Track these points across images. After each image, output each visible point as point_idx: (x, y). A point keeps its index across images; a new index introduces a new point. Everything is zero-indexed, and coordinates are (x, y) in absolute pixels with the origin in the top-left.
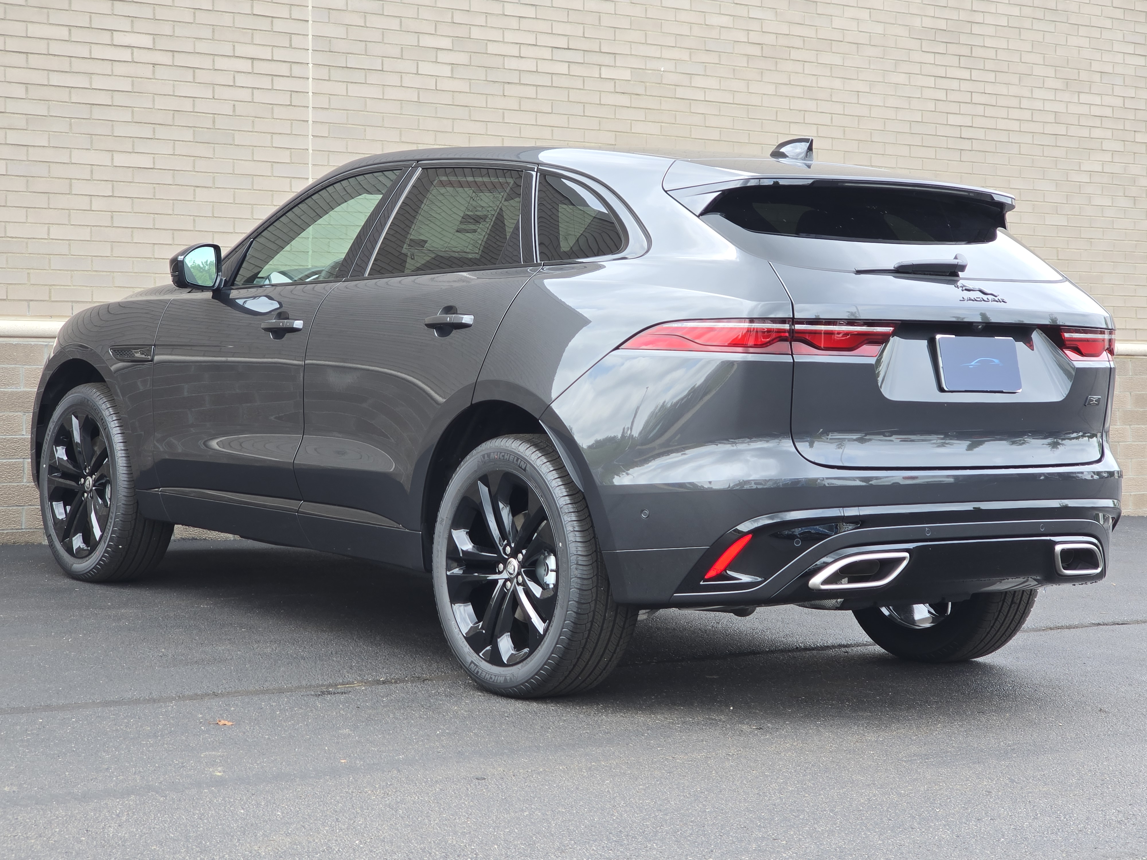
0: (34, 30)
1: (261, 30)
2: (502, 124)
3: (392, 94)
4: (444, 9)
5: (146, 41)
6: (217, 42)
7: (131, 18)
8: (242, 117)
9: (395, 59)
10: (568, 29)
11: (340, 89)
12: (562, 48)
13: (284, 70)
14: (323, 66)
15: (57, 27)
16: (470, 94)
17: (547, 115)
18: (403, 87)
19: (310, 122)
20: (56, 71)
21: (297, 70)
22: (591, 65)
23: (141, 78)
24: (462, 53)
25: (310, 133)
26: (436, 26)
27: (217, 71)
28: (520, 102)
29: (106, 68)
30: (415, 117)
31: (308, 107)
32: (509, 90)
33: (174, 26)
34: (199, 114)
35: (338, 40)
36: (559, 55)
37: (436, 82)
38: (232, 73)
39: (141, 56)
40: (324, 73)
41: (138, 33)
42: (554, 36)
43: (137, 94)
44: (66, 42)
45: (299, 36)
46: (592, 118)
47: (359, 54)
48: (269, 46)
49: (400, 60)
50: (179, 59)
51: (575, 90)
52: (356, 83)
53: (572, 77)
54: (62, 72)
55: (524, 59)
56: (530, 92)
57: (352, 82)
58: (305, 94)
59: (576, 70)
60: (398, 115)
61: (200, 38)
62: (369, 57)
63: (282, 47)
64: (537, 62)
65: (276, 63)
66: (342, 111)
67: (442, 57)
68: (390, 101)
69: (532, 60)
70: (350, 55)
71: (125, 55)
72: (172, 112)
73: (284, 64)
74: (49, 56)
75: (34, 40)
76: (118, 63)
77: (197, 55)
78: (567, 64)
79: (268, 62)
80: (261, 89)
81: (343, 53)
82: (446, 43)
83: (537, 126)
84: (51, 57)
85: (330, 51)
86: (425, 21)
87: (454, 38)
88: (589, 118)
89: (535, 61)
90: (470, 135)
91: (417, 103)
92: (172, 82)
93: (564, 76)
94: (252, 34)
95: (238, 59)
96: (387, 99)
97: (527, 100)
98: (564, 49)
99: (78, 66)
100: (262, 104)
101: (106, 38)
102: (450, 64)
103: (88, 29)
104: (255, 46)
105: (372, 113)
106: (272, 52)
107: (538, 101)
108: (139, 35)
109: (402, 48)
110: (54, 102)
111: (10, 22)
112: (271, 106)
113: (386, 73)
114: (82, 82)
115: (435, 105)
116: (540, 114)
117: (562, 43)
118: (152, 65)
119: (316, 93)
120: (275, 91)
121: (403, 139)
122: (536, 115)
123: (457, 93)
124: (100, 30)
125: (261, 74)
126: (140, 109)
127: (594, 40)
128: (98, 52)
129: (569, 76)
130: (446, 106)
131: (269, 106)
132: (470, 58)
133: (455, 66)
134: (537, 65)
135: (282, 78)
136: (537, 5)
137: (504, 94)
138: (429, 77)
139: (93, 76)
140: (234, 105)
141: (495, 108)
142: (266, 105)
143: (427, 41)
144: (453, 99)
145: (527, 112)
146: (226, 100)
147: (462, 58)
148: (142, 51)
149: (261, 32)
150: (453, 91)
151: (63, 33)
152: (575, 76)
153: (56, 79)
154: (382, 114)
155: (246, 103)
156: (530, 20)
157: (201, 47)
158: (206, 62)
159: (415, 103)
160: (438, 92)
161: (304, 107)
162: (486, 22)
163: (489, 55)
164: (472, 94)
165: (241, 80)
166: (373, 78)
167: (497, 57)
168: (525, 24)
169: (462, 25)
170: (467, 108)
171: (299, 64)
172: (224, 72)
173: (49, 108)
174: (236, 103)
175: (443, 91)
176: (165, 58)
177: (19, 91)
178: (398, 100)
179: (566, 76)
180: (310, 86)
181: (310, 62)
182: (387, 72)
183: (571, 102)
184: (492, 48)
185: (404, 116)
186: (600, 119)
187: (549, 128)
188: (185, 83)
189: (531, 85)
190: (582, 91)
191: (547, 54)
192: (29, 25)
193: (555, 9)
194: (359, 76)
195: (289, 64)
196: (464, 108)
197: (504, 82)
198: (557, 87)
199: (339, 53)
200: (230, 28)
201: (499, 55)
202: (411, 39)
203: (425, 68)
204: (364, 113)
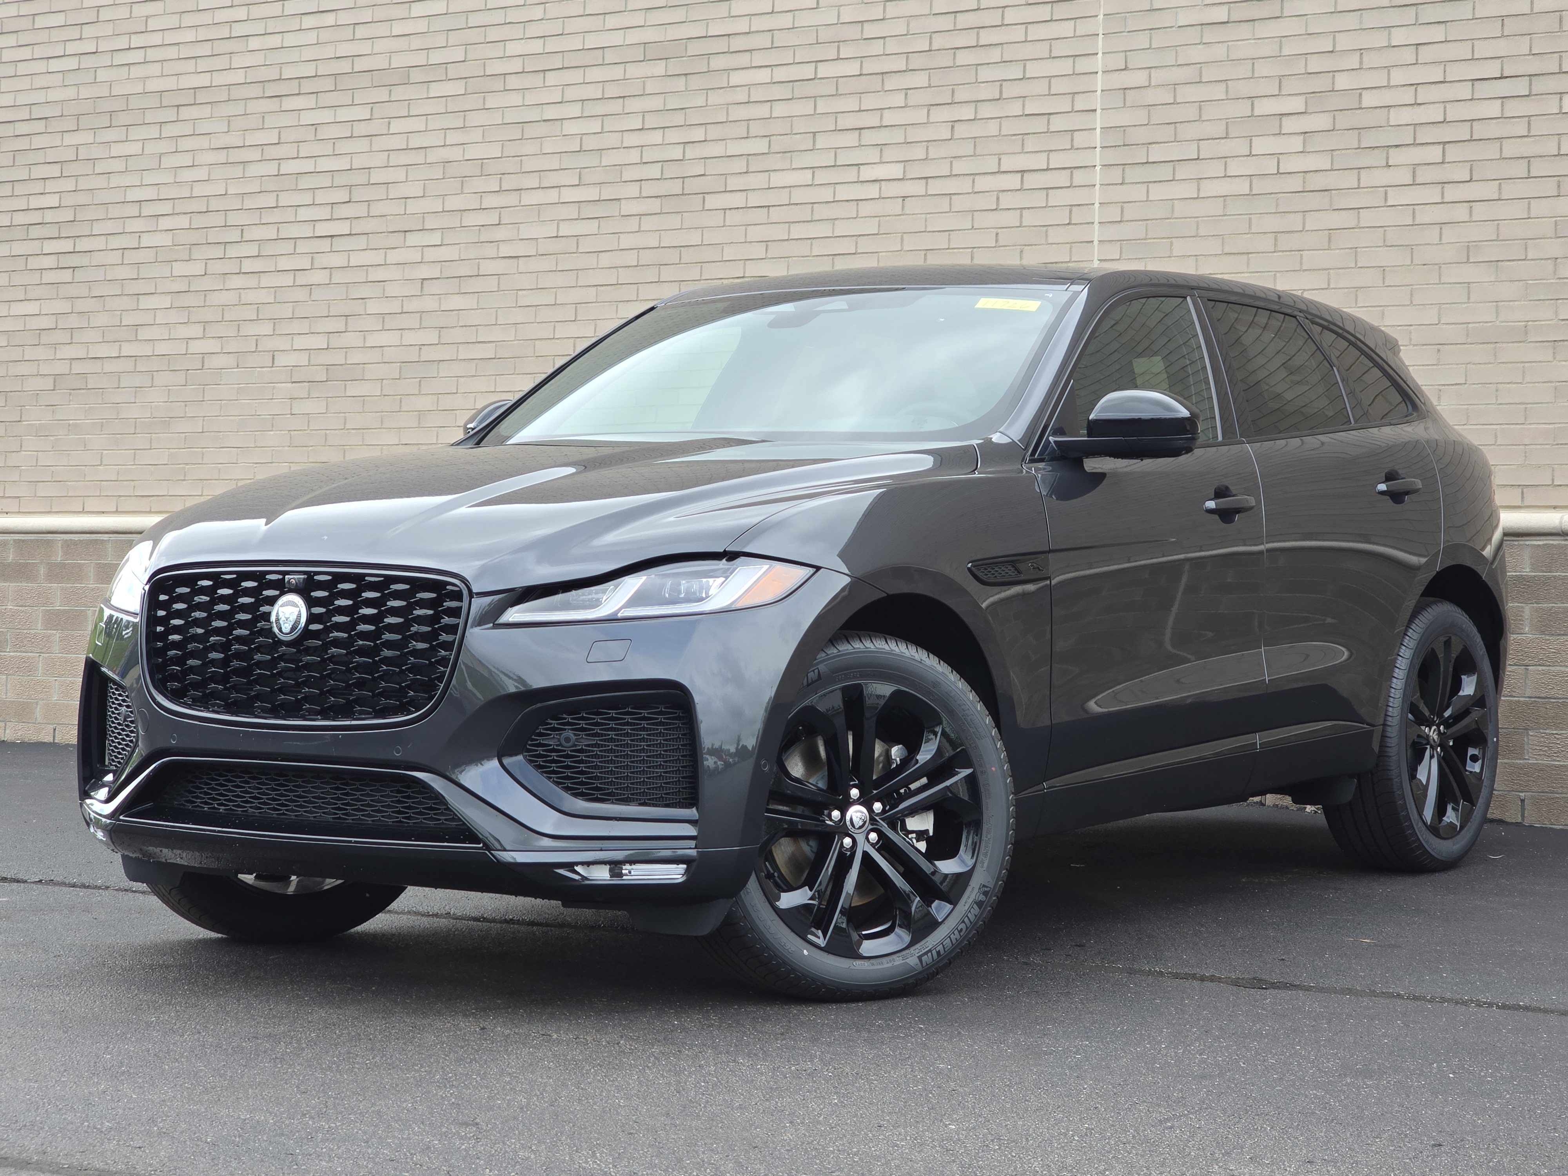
0: (777, 179)
1: (1034, 133)
2: (1385, 208)
3: (1210, 188)
4: (1293, 57)
5: (896, 171)
6: (979, 157)
7: (880, 147)
8: (1008, 248)
9: (1218, 141)
10: (1502, 48)
11: (1138, 193)
12: (1492, 79)
13: (1062, 179)
14: (1115, 167)
15: (801, 171)
16: (1332, 172)
17: (1461, 185)
18: (1229, 177)
19: (1096, 243)
20: (798, 222)
21: (1080, 177)
22: (1544, 96)
23: (889, 216)
24: (1322, 114)
25: (1096, 258)
26: (1280, 83)
27: (977, 195)
28: (1414, 172)
29: (850, 210)
30: (1246, 216)
31: (1093, 223)
32: (1396, 157)
33: (928, 147)
34: (955, 250)
35: (1137, 127)
36: (1483, 89)
37: (1278, 163)
38: (996, 193)
39: (891, 189)
40: (1115, 175)
41: (887, 162)
42: (1477, 61)
43: (884, 236)
44: (809, 187)
45: (1084, 132)
46: (1543, 179)
47: (1167, 142)
48: (1045, 151)
49: (1223, 141)
50: (935, 187)
51: (1513, 140)
52: (1160, 182)
53: (1508, 120)
54: (804, 222)
55: (1423, 106)
56: (1434, 154)
57: (1155, 182)
58: (1089, 206)
59: (1515, 108)
60: (1221, 218)
61: (959, 157)
62: (1180, 143)
63: (1062, 150)
64: (1445, 108)
65: (1054, 171)
66: (1140, 223)
67: (1289, 125)
68: (1209, 199)
69: (1437, 105)
70: (1154, 145)
71: (872, 191)
72: (923, 253)
73: (1064, 171)
74: (790, 206)
75: (776, 190)
76: (864, 202)
77: (955, 178)
78: (1500, 101)
79: (1042, 172)
80: (1032, 208)
81: (1143, 144)
82: (1297, 104)
83: (1446, 205)
84: (793, 206)
85: (1124, 145)
86: (1264, 79)
87: (1308, 95)
88: (1540, 179)
89: (1442, 105)
90: (1331, 232)
91: (1250, 197)
92: (924, 216)
93: (1494, 121)
94: (1023, 140)
95: (1005, 175)
96: (1204, 198)
97: (1426, 167)
98: (1495, 78)
99: (821, 212)
100: (1033, 228)
101: (851, 175)
102: (1302, 133)
103: (832, 168)
104: (1027, 155)
105: (1183, 220)
106: (1048, 159)
107: (1446, 165)
108: (888, 164)
109: (1227, 123)
110: (794, 258)
111: (753, 174)
112: (1045, 228)
113: (1204, 161)
114: (824, 230)
115: (1276, 195)
116: (1450, 185)
117: (1492, 69)
118: (902, 199)
119: (1104, 203)
120: (1051, 208)
121: (1227, 250)
122: (1443, 188)
123: (1311, 173)
124: (846, 167)
125: (1034, 189)
126: (887, 254)
127: (1549, 56)
128: (843, 193)
129: (1503, 120)
130: (1294, 194)
131: (1042, 228)
132: (1334, 119)
133: (1311, 134)
134: (1445, 111)
135: (1060, 190)
136: (1448, 21)
137: (1387, 163)
138: (1269, 156)
139: (836, 222)
140: (997, 234)
141: (1372, 187)
142: (1039, 228)
143: (1265, 107)
144: (1304, 182)
145: (1428, 185)
146: (987, 228)
147: (1321, 122)
148: (891, 183)
149: (1035, 135)
150: (1304, 172)
151: (806, 177)
152: (1513, 117)
153: (797, 232)
154: (1196, 219)
155: (1013, 229)
156: (1436, 45)
157: (960, 167)
158: (964, 185)
159: (1245, 197)
160: (1282, 176)
161: (1088, 223)
162: (1361, 63)
163: (1364, 110)
164: (1336, 172)
165: (1007, 201)
166: (1183, 172)
167: (1378, 110)
168: (1426, 54)
169: (1322, 74)
170: (1326, 193)
171: (1083, 169)
172: (986, 194)
173: (788, 266)
174: (999, 230)
175: (1289, 173)
176: (917, 188)
177: (759, 251)
178: (1221, 197)
179: (1498, 120)
180: (1097, 196)
181: (1098, 163)
182: (1206, 159)
183: (1506, 158)
184: (1369, 99)
185: (1229, 217)
186: (1559, 178)
187: (1465, 204)
188: (940, 215)
189: (1434, 143)
190: (1526, 139)
191: (1464, 91)
192: (772, 173)
193: (1479, 20)
194: (1164, 172)
195: (1069, 171)
196: (1323, 193)
197: (1388, 146)
198: (1480, 140)
199: (1138, 144)
200: (995, 138)
201: (1381, 107)
202: (1243, 109)
203: (1261, 146)
204: (1171, 220)
